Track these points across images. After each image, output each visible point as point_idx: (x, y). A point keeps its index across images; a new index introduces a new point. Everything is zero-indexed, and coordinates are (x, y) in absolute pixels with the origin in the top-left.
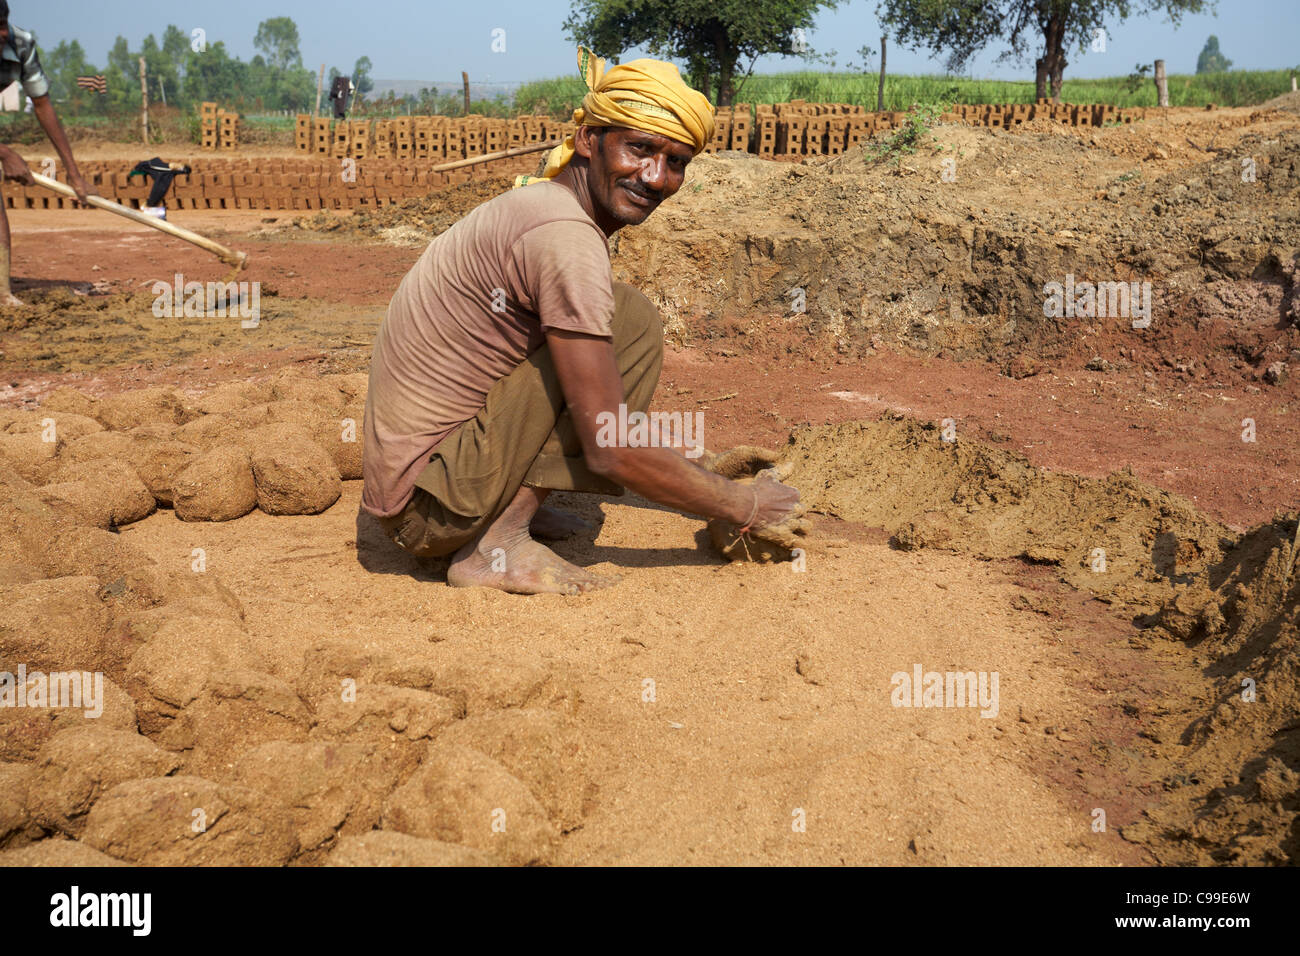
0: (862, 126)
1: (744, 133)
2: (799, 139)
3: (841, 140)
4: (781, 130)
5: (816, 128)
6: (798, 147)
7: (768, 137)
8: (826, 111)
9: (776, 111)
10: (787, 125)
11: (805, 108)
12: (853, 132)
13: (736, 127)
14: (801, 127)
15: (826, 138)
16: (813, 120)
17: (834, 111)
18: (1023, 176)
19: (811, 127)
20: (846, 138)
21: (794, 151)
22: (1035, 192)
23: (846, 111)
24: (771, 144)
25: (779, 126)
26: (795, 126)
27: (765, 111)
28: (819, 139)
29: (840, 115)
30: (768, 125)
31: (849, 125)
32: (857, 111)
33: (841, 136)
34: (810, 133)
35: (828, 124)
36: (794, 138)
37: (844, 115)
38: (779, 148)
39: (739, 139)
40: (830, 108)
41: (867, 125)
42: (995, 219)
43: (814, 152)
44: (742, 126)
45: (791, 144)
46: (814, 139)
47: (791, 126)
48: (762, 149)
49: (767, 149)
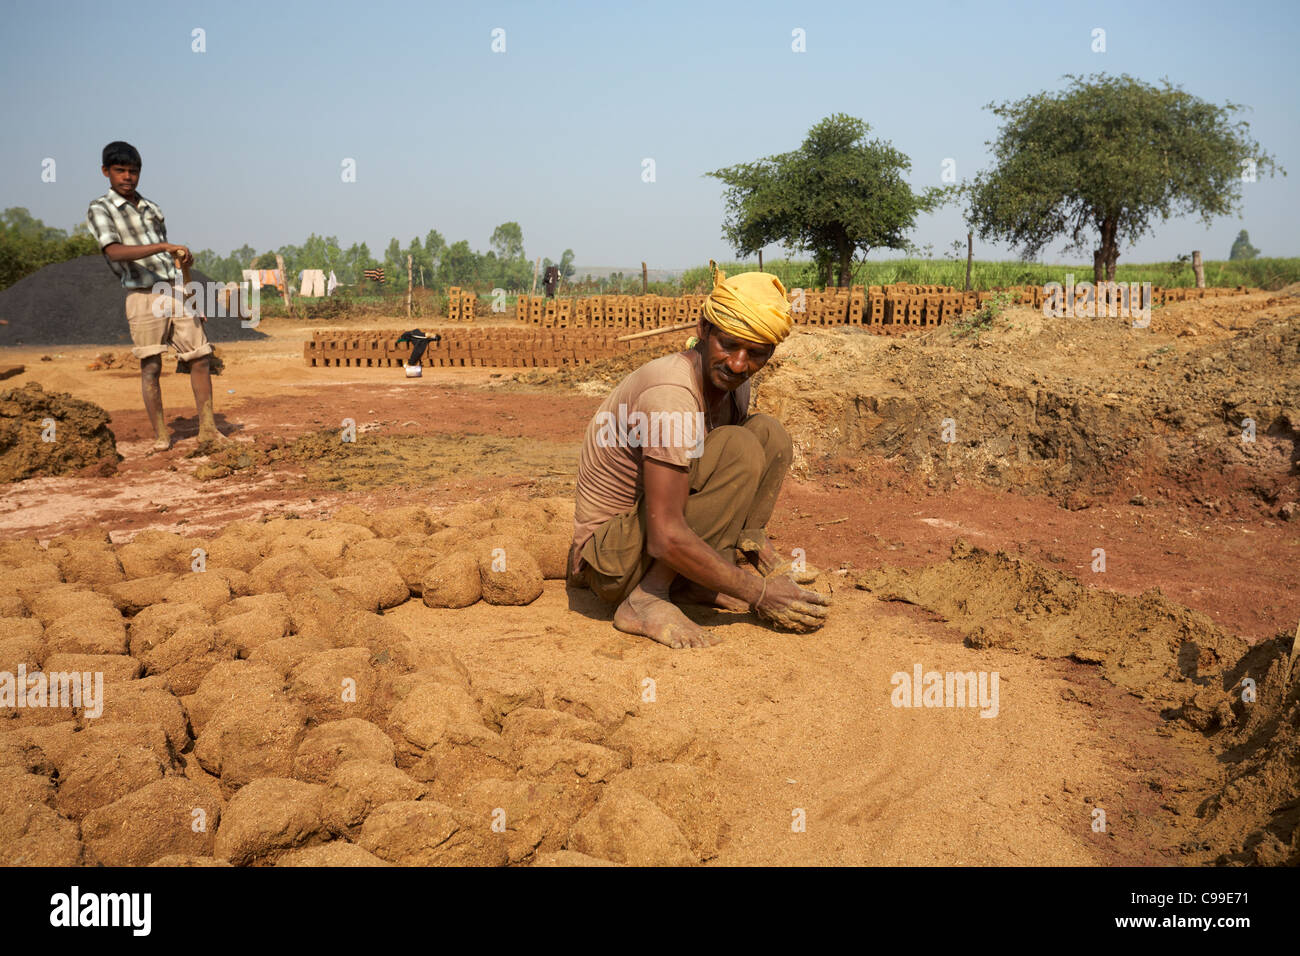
0: (953, 303)
1: (858, 308)
2: (903, 312)
3: (936, 313)
4: (888, 306)
5: (916, 304)
6: (902, 319)
7: (878, 311)
8: (924, 291)
9: (885, 291)
10: (893, 302)
11: (907, 289)
12: (946, 308)
13: (853, 303)
14: (904, 303)
15: (924, 311)
16: (914, 297)
17: (931, 291)
18: (1078, 348)
19: (912, 303)
20: (940, 312)
21: (898, 321)
22: (1088, 361)
23: (940, 291)
24: (881, 316)
25: (887, 303)
26: (900, 302)
27: (875, 290)
28: (918, 313)
29: (935, 294)
30: (878, 302)
31: (942, 302)
32: (949, 291)
33: (936, 310)
34: (912, 308)
35: (926, 301)
36: (899, 312)
37: (938, 294)
38: (887, 319)
39: (855, 312)
40: (927, 289)
41: (957, 301)
42: (1055, 384)
43: (915, 322)
44: (857, 303)
45: (896, 317)
46: (914, 312)
47: (896, 303)
48: (873, 320)
49: (877, 321)
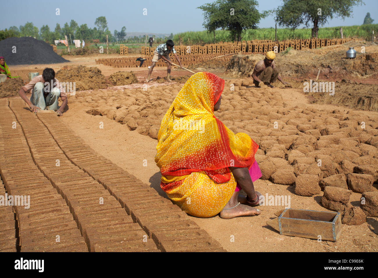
0: (272, 45)
1: (245, 48)
2: (257, 48)
3: (267, 48)
4: (253, 47)
5: (261, 46)
6: (257, 50)
7: (250, 48)
8: (263, 42)
9: (252, 42)
10: (254, 46)
11: (258, 42)
12: (270, 47)
13: (243, 46)
14: (258, 46)
15: (263, 48)
16: (261, 44)
17: (265, 42)
18: (303, 57)
19: (260, 46)
20: (268, 48)
21: (256, 51)
22: (304, 59)
23: (268, 42)
24: (251, 50)
25: (253, 46)
26: (256, 46)
27: (249, 42)
28: (262, 48)
29: (266, 43)
30: (250, 45)
31: (269, 45)
32: (270, 42)
33: (267, 47)
34: (260, 47)
35: (264, 45)
36: (256, 48)
37: (267, 43)
38: (253, 51)
39: (244, 49)
40: (264, 41)
41: (273, 45)
42: (298, 62)
43: (261, 51)
44: (244, 46)
45: (255, 50)
46: (261, 48)
47: (255, 46)
48: (249, 51)
49: (250, 51)
